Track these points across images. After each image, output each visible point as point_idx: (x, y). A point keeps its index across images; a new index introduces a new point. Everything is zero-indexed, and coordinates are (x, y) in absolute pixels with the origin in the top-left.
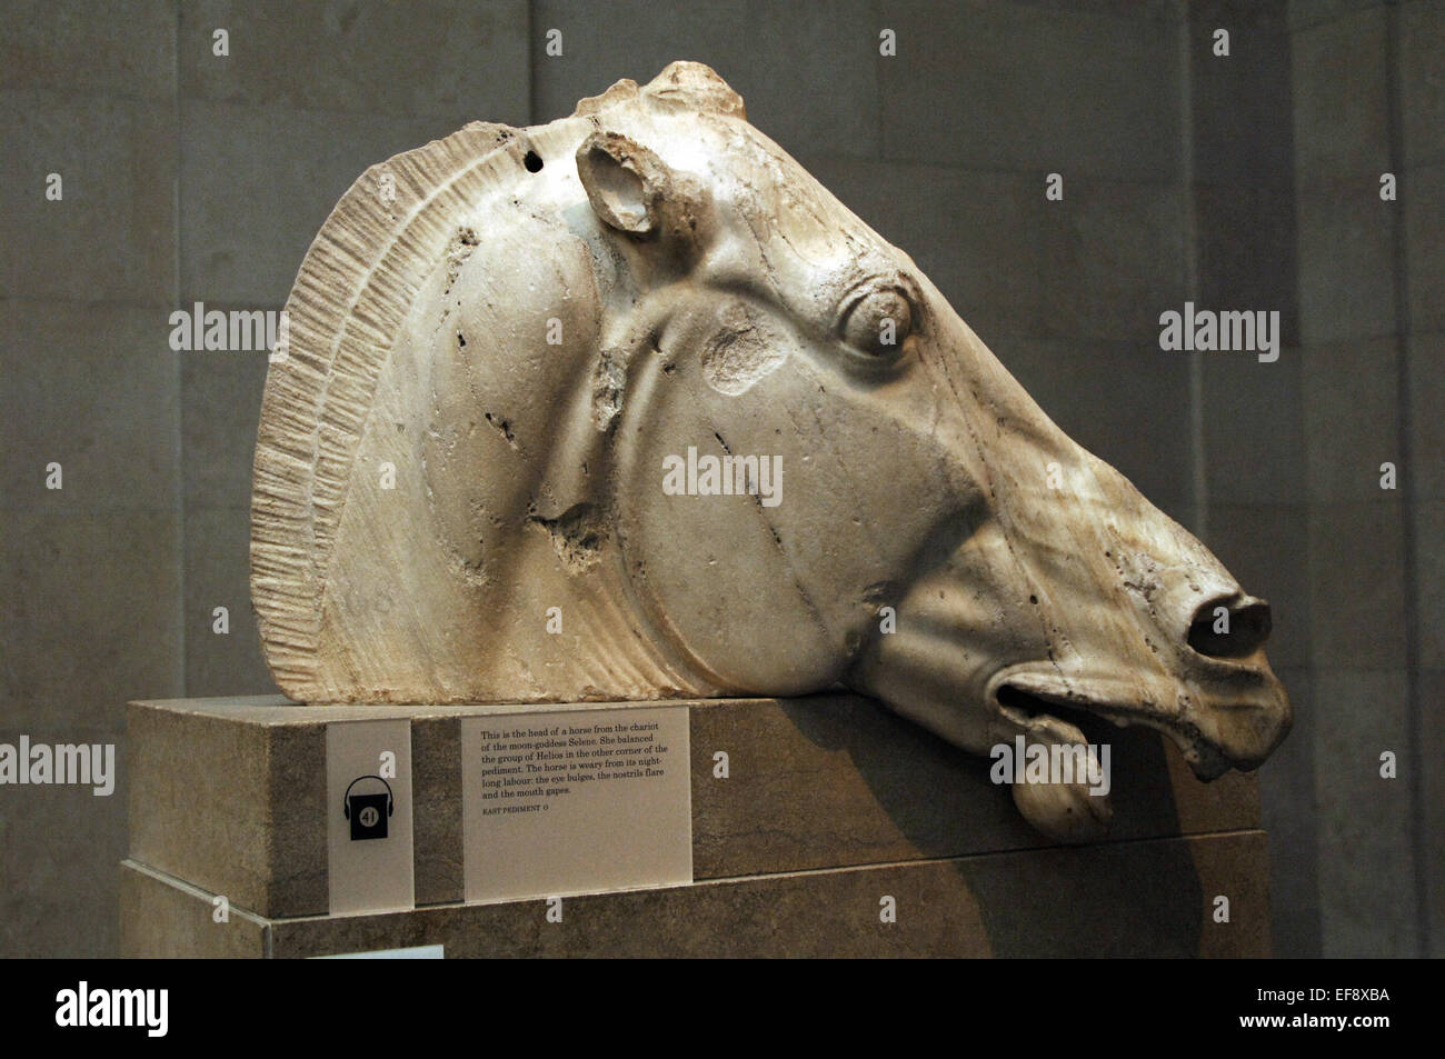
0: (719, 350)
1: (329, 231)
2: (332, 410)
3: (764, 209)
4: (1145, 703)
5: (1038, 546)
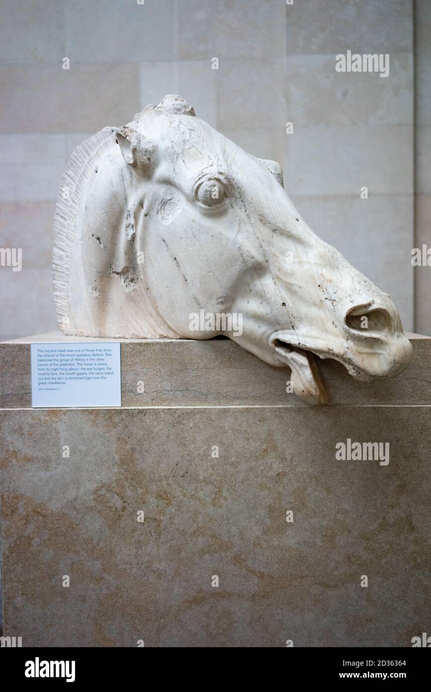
0: (163, 207)
1: (66, 172)
2: (68, 234)
3: (177, 150)
4: (329, 349)
5: (287, 283)
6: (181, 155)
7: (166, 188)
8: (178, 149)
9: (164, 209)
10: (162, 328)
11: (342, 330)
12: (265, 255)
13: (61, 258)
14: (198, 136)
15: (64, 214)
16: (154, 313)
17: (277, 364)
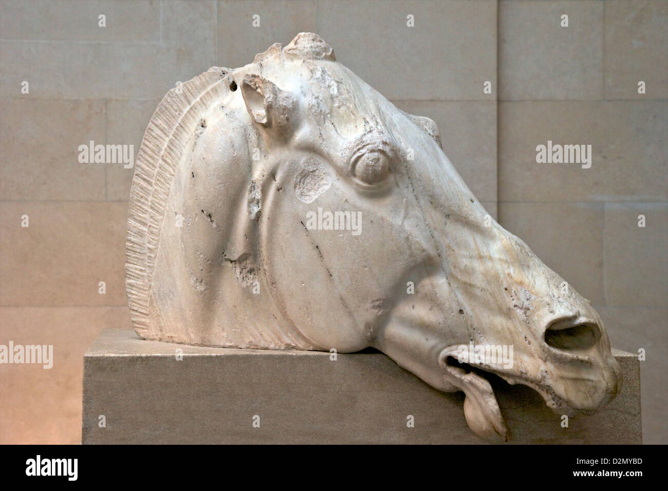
0: (302, 181)
1: (154, 120)
2: (154, 204)
3: (323, 110)
4: (522, 373)
5: (465, 283)
6: (329, 115)
7: (309, 157)
8: (325, 108)
9: (304, 183)
10: (290, 335)
11: (538, 348)
12: (437, 248)
13: (140, 234)
14: (347, 90)
15: (148, 176)
16: (279, 315)
17: (447, 388)
